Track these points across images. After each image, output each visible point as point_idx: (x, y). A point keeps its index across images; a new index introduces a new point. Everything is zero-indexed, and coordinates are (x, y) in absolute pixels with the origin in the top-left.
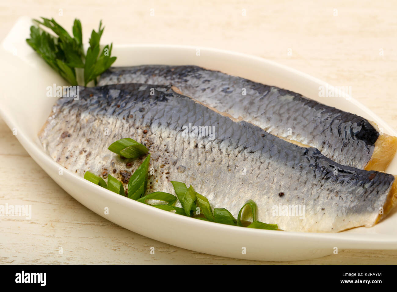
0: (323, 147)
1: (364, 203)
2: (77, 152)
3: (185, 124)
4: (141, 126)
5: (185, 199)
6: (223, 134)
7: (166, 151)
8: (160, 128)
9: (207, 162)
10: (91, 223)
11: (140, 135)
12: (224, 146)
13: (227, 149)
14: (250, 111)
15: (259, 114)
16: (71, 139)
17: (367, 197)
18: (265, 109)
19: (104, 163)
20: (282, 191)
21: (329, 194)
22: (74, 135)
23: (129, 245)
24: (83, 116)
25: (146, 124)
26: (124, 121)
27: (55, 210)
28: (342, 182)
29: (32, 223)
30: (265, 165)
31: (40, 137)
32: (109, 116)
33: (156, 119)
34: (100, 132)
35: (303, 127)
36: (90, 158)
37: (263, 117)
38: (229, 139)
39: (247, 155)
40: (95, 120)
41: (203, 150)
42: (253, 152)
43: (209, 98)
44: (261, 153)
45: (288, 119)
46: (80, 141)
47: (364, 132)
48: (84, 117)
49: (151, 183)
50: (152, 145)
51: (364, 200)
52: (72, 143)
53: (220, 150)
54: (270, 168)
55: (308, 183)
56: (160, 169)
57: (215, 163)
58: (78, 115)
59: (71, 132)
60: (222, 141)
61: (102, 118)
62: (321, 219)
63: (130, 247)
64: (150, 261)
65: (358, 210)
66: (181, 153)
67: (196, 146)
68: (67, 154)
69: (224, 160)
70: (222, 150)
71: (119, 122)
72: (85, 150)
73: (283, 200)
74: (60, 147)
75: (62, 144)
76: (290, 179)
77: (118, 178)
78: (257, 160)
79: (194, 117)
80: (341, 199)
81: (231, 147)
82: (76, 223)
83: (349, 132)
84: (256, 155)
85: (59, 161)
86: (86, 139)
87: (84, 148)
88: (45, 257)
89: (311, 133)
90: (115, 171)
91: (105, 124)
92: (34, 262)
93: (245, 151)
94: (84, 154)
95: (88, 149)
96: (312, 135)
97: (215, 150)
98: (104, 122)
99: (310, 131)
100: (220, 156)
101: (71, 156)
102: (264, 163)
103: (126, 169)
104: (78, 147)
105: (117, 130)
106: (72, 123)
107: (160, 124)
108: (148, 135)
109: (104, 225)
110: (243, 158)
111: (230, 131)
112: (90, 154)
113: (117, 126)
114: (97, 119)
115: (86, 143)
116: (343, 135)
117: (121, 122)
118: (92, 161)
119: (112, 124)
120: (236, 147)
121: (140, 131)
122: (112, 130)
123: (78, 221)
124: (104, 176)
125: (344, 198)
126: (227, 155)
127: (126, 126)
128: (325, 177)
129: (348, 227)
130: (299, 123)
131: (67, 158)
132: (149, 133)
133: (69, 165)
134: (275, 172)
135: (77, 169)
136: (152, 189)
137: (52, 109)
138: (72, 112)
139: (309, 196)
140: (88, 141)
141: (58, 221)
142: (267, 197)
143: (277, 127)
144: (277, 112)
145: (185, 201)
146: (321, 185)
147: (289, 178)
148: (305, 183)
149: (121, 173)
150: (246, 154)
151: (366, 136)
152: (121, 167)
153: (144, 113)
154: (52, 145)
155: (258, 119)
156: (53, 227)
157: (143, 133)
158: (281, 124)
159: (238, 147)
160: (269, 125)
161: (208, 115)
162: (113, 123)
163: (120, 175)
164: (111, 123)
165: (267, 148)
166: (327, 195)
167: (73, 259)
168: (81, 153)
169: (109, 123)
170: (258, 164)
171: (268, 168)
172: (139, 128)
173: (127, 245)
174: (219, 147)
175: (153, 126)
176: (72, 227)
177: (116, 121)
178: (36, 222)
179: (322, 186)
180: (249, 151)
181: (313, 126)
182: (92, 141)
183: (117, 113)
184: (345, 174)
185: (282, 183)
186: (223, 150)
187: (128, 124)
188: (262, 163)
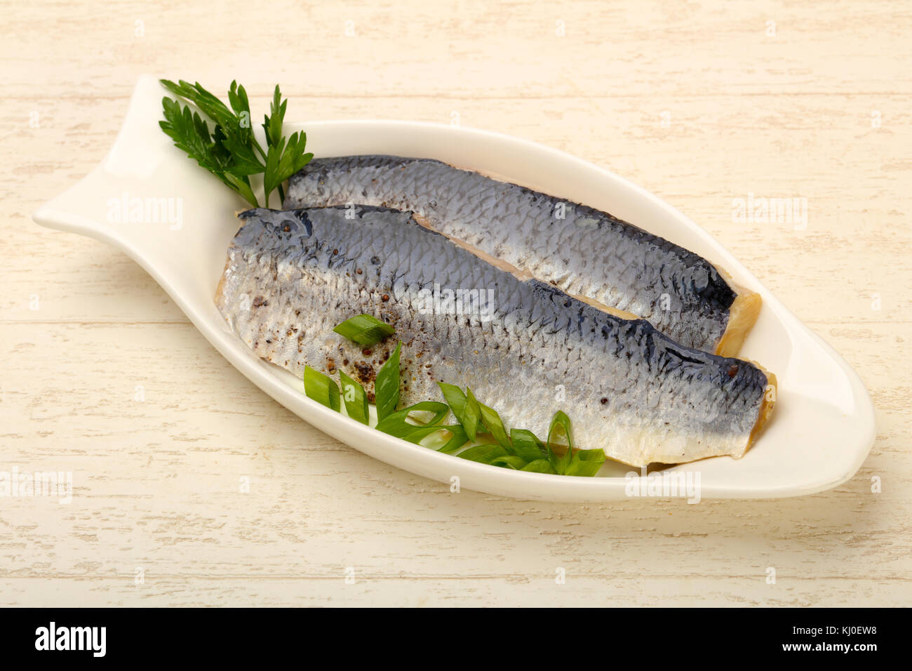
0: (652, 311)
1: (726, 416)
2: (283, 332)
3: (446, 286)
4: (378, 288)
5: (465, 416)
6: (506, 302)
7: (422, 330)
8: (408, 292)
9: (487, 348)
10: (322, 447)
11: (377, 303)
12: (510, 322)
13: (515, 329)
14: (535, 246)
15: (550, 252)
16: (270, 309)
17: (729, 407)
18: (557, 244)
19: (328, 349)
20: (605, 395)
21: (672, 399)
22: (273, 304)
23: (387, 485)
24: (281, 267)
25: (385, 286)
26: (350, 280)
27: (262, 426)
28: (690, 378)
29: (233, 453)
30: (574, 353)
31: (220, 307)
32: (323, 269)
33: (399, 278)
34: (313, 297)
35: (618, 275)
36: (304, 342)
37: (556, 256)
38: (516, 311)
39: (547, 337)
40: (303, 275)
41: (479, 329)
42: (556, 332)
43: (469, 223)
44: (568, 334)
45: (595, 260)
46: (284, 312)
47: (712, 289)
48: (284, 270)
49: (405, 382)
50: (399, 320)
51: (726, 412)
52: (272, 316)
53: (505, 329)
54: (583, 357)
55: (640, 381)
56: (416, 359)
57: (500, 350)
58: (274, 267)
59: (267, 297)
60: (506, 314)
61: (312, 273)
62: (666, 440)
63: (389, 487)
64: (423, 510)
65: (718, 429)
66: (445, 333)
67: (468, 323)
68: (268, 336)
69: (513, 346)
70: (507, 330)
71: (341, 281)
72: (294, 328)
73: (608, 411)
74: (254, 324)
75: (256, 318)
76: (614, 376)
77: (353, 372)
78: (562, 345)
79: (458, 272)
80: (692, 407)
81: (520, 324)
82: (300, 449)
83: (689, 286)
84: (561, 336)
85: (256, 347)
86: (293, 310)
87: (292, 326)
88: (269, 513)
89: (632, 286)
90: (346, 362)
91: (319, 284)
92: (255, 524)
93: (543, 331)
94: (294, 336)
95: (299, 326)
96: (635, 289)
97: (498, 330)
98: (317, 280)
99: (631, 282)
100: (506, 339)
101: (276, 339)
102: (573, 349)
103: (364, 359)
104: (283, 323)
105: (340, 294)
106: (266, 281)
107: (407, 286)
108: (390, 303)
109: (342, 449)
110: (541, 343)
111: (515, 296)
112: (303, 335)
113: (338, 287)
114: (304, 274)
115: (294, 315)
116: (681, 290)
117: (345, 281)
118: (309, 346)
119: (331, 285)
120: (529, 324)
121: (376, 296)
122: (333, 294)
123: (301, 444)
124: (330, 370)
125: (695, 407)
126: (517, 339)
127: (353, 286)
128: (665, 370)
129: (707, 455)
130: (612, 268)
131: (268, 342)
132: (392, 301)
133: (274, 354)
134: (591, 363)
135: (286, 359)
136: (408, 392)
137: (229, 253)
138: (262, 261)
139: (645, 402)
140: (298, 313)
141: (273, 447)
142: (583, 405)
143: (580, 274)
144: (577, 248)
145: (466, 420)
146: (659, 383)
147: (613, 373)
148: (636, 381)
149: (356, 366)
150: (545, 335)
151: (716, 296)
152: (357, 356)
153: (379, 265)
154: (242, 319)
155: (549, 259)
156: (267, 458)
157: (381, 300)
158: (585, 269)
159: (531, 324)
160: (567, 272)
161: (478, 269)
162: (332, 281)
163: (354, 368)
164: (329, 282)
165: (574, 326)
166: (671, 401)
167: (311, 516)
168: (289, 334)
169: (326, 283)
170: (565, 351)
171: (580, 358)
172: (376, 292)
173: (385, 484)
174: (503, 325)
175: (396, 288)
176: (295, 456)
177: (337, 279)
178: (239, 451)
179: (661, 385)
180: (548, 331)
181: (635, 273)
182: (303, 313)
183: (335, 265)
184: (692, 363)
185: (603, 382)
186: (510, 329)
187: (356, 285)
188: (570, 350)
